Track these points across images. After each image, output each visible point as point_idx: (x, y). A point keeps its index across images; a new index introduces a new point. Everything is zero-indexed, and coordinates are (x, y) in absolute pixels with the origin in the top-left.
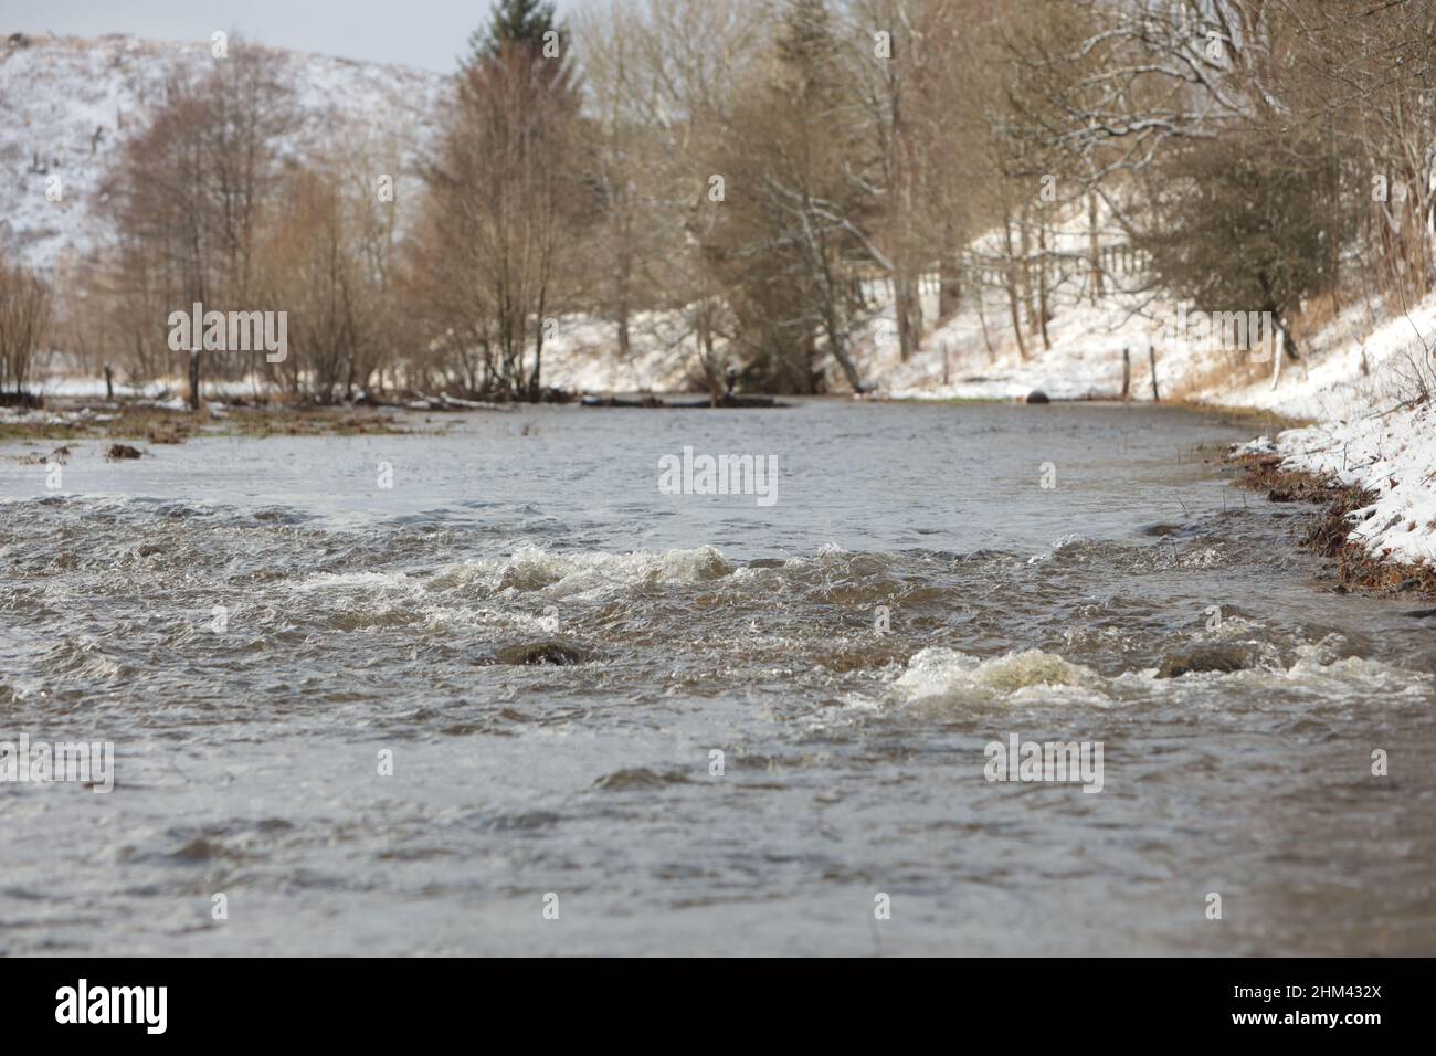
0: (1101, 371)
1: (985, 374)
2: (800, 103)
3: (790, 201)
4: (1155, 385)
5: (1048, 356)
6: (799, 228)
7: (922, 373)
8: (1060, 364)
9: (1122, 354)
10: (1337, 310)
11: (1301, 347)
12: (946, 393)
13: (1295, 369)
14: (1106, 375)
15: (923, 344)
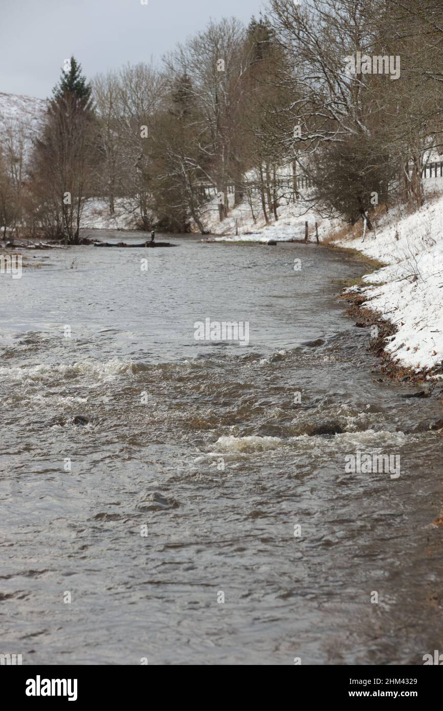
0: (297, 230)
1: (252, 231)
2: (180, 119)
3: (177, 158)
4: (317, 236)
5: (276, 224)
6: (181, 169)
7: (228, 226)
8: (281, 227)
9: (305, 223)
10: (387, 210)
11: (374, 224)
12: (237, 239)
13: (371, 234)
14: (299, 231)
15: (228, 214)
